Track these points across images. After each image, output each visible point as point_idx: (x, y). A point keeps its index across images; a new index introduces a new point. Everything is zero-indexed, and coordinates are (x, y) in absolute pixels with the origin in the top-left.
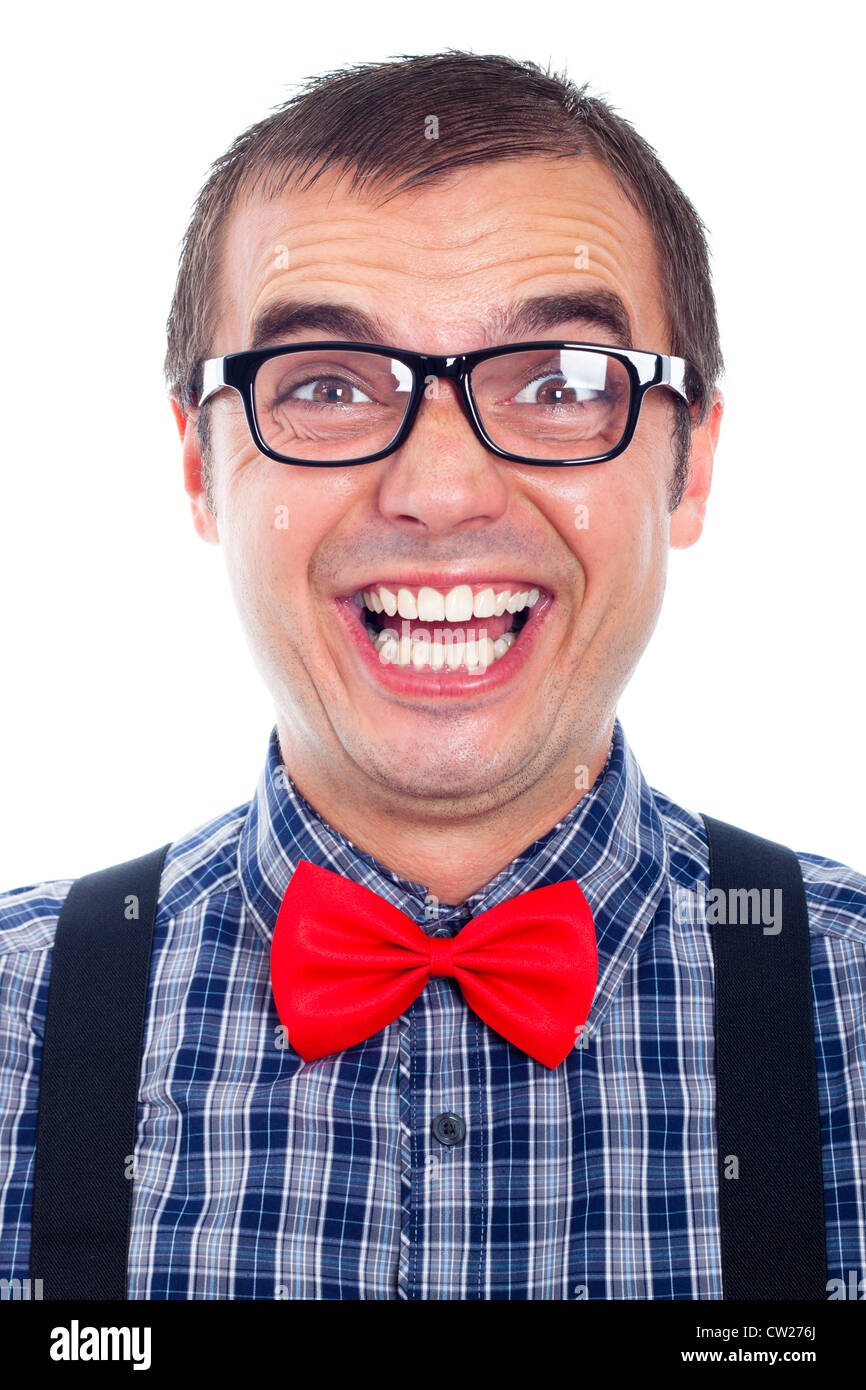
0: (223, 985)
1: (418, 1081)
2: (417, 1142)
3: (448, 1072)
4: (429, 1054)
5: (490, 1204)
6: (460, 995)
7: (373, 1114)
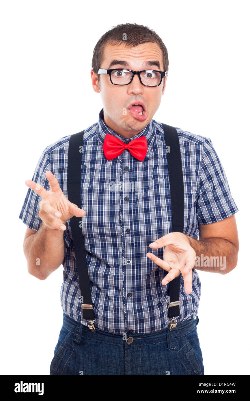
0: (96, 150)
1: (123, 162)
2: (122, 170)
3: (127, 161)
4: (124, 158)
5: (132, 178)
6: (128, 151)
7: (117, 167)
